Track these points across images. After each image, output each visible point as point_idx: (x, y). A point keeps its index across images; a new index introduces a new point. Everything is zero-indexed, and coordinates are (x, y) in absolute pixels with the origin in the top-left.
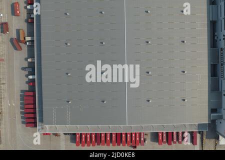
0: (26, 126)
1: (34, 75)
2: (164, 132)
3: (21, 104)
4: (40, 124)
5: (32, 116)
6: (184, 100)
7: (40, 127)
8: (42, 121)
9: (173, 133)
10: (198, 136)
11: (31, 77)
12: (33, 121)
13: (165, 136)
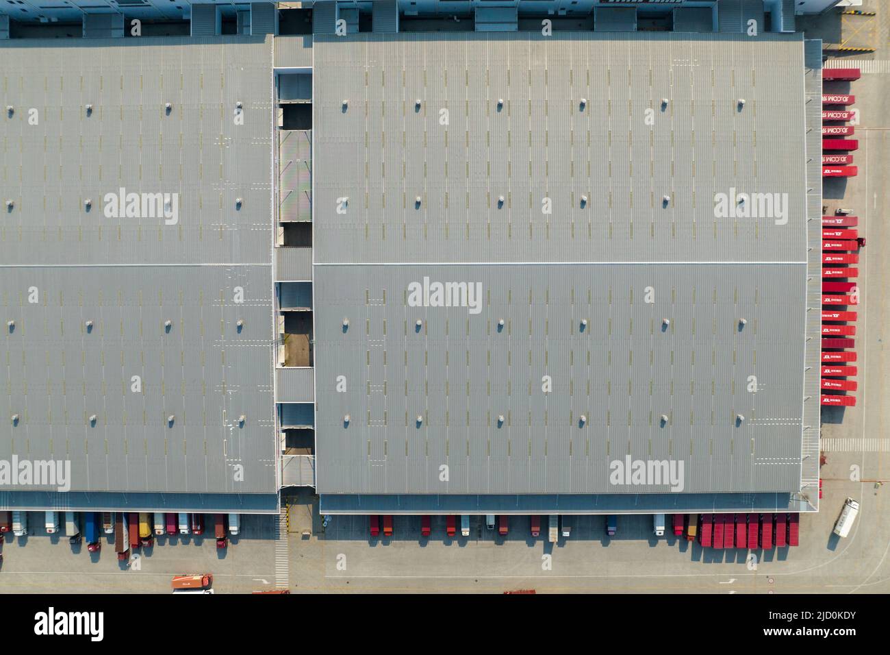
0: (796, 544)
1: (652, 517)
2: (822, 160)
3: (730, 560)
4: (792, 503)
5: (767, 528)
6: (740, 105)
7: (803, 504)
8: (784, 498)
9: (825, 137)
10: (834, 64)
11: (660, 529)
12: (781, 527)
13: (831, 159)
